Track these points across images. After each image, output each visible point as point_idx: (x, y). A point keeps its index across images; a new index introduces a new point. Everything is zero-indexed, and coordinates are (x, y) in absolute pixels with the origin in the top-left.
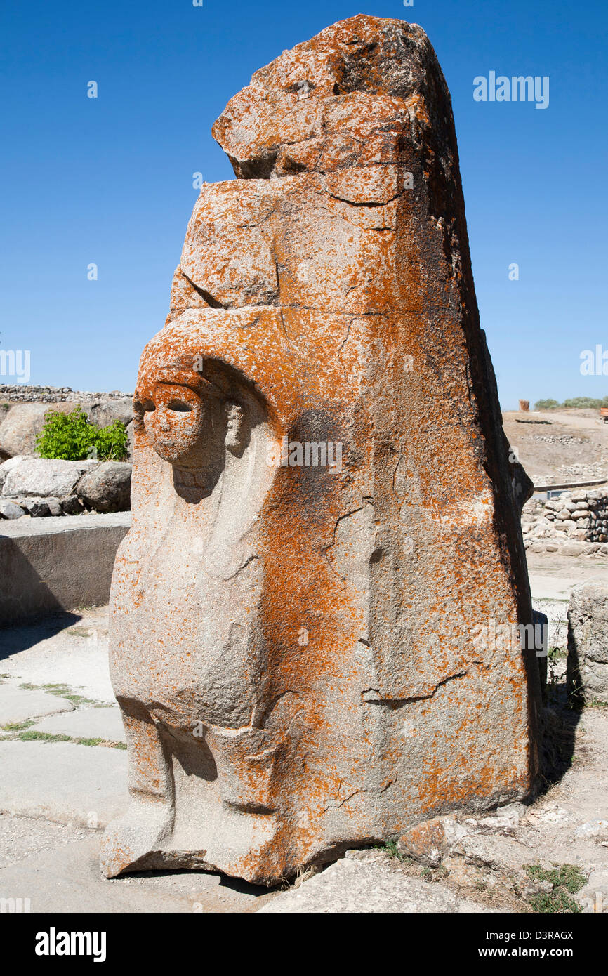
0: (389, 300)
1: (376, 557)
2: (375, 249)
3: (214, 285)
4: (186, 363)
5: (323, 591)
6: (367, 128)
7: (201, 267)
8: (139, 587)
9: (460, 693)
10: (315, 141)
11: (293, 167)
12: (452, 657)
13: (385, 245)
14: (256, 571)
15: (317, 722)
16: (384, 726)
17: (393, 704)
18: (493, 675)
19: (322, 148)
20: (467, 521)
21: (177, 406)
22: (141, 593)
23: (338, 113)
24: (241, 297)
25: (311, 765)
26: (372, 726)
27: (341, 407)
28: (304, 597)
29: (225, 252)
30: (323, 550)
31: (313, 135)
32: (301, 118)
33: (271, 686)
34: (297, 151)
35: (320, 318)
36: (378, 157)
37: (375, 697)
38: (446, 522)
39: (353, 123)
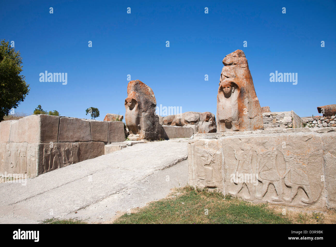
0: (247, 77)
1: (248, 103)
2: (245, 72)
3: (228, 76)
4: (229, 83)
5: (243, 106)
6: (243, 60)
7: (226, 74)
8: (223, 107)
9: (257, 118)
10: (237, 62)
11: (235, 64)
12: (256, 114)
13: (246, 72)
14: (237, 104)
15: (243, 121)
16: (250, 121)
17: (251, 118)
18: (259, 116)
19: (238, 62)
20: (256, 100)
21: (228, 87)
22: (224, 108)
23: (239, 59)
24: (232, 77)
25: (242, 126)
26: (249, 121)
27: (244, 87)
28: (241, 107)
29: (229, 73)
30: (243, 102)
31: (237, 61)
32: (235, 59)
33: (239, 116)
34: (236, 63)
35: (240, 79)
36: (245, 63)
37: (249, 117)
38: (254, 100)
39: (241, 60)
